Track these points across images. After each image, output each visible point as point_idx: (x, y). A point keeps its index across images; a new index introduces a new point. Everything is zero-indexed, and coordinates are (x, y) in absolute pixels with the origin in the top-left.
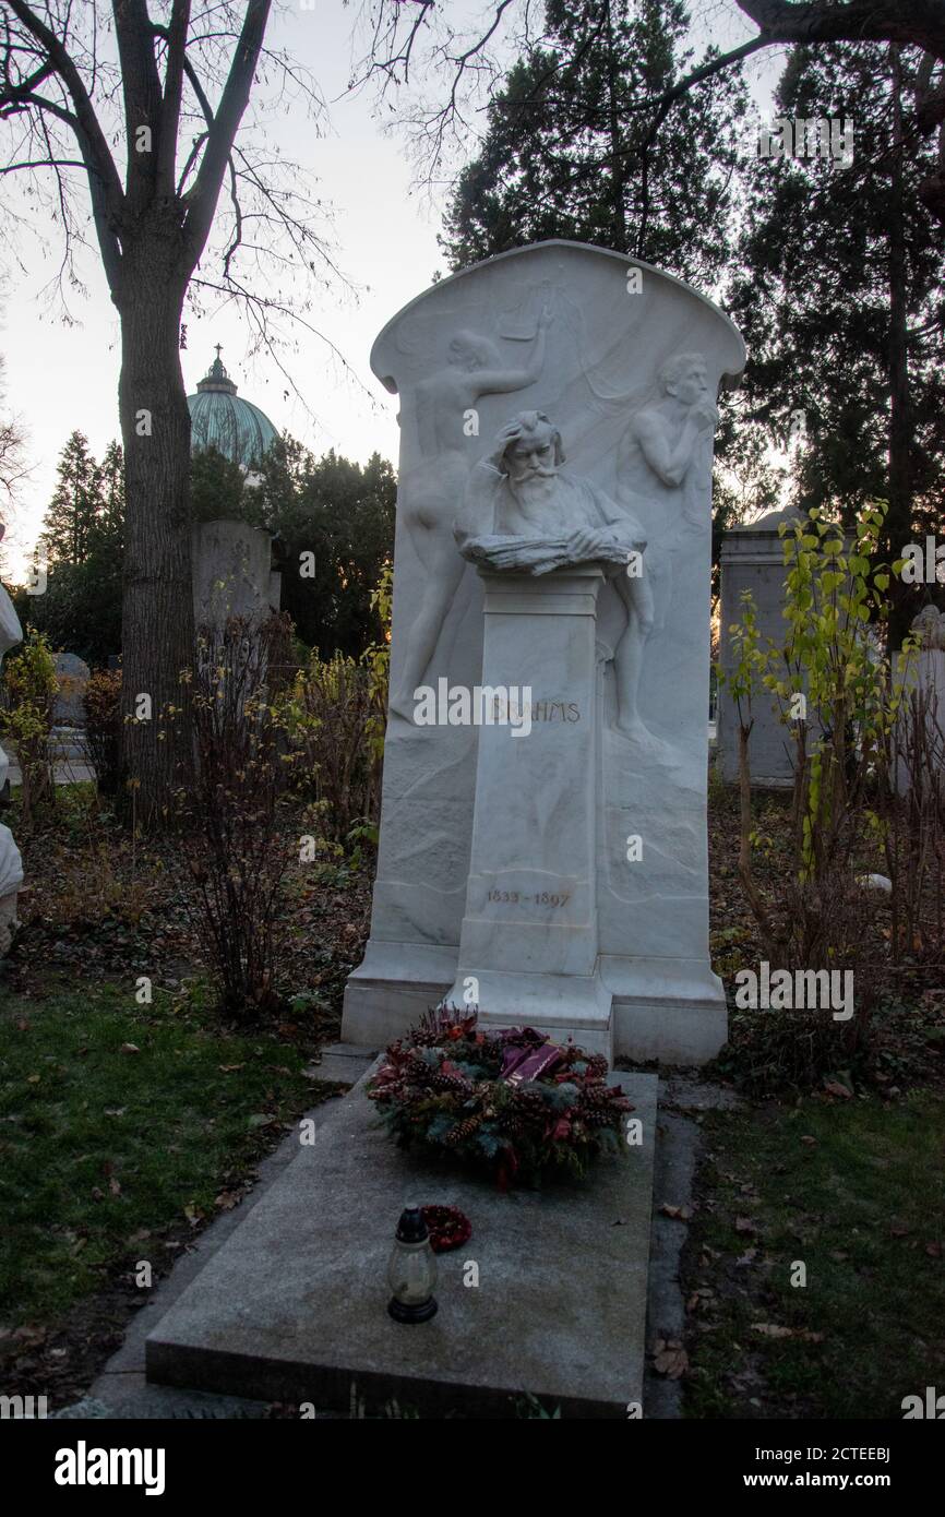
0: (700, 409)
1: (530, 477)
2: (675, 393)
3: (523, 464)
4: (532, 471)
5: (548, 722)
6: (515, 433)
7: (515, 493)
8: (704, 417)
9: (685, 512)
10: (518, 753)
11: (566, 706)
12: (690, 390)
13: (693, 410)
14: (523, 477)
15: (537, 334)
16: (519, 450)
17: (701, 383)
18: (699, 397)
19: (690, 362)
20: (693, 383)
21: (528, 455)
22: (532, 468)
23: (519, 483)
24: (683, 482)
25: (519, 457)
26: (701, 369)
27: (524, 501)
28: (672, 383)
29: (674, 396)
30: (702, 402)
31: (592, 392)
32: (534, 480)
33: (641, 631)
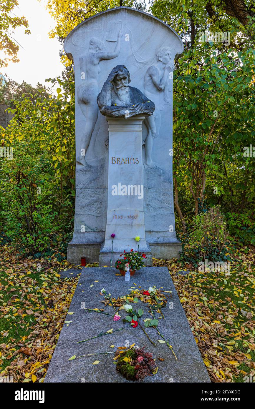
0: (169, 65)
1: (121, 87)
2: (162, 60)
3: (119, 82)
4: (122, 85)
5: (129, 164)
6: (116, 72)
7: (116, 92)
8: (171, 68)
9: (165, 98)
10: (121, 174)
11: (135, 159)
12: (166, 59)
13: (167, 66)
14: (119, 87)
15: (118, 40)
16: (118, 78)
17: (169, 57)
18: (169, 61)
19: (166, 50)
20: (167, 57)
21: (121, 79)
22: (122, 84)
23: (117, 89)
24: (164, 89)
25: (118, 80)
26: (169, 52)
27: (120, 95)
28: (161, 57)
29: (161, 61)
30: (170, 63)
31: (136, 60)
32: (122, 88)
33: (152, 136)
